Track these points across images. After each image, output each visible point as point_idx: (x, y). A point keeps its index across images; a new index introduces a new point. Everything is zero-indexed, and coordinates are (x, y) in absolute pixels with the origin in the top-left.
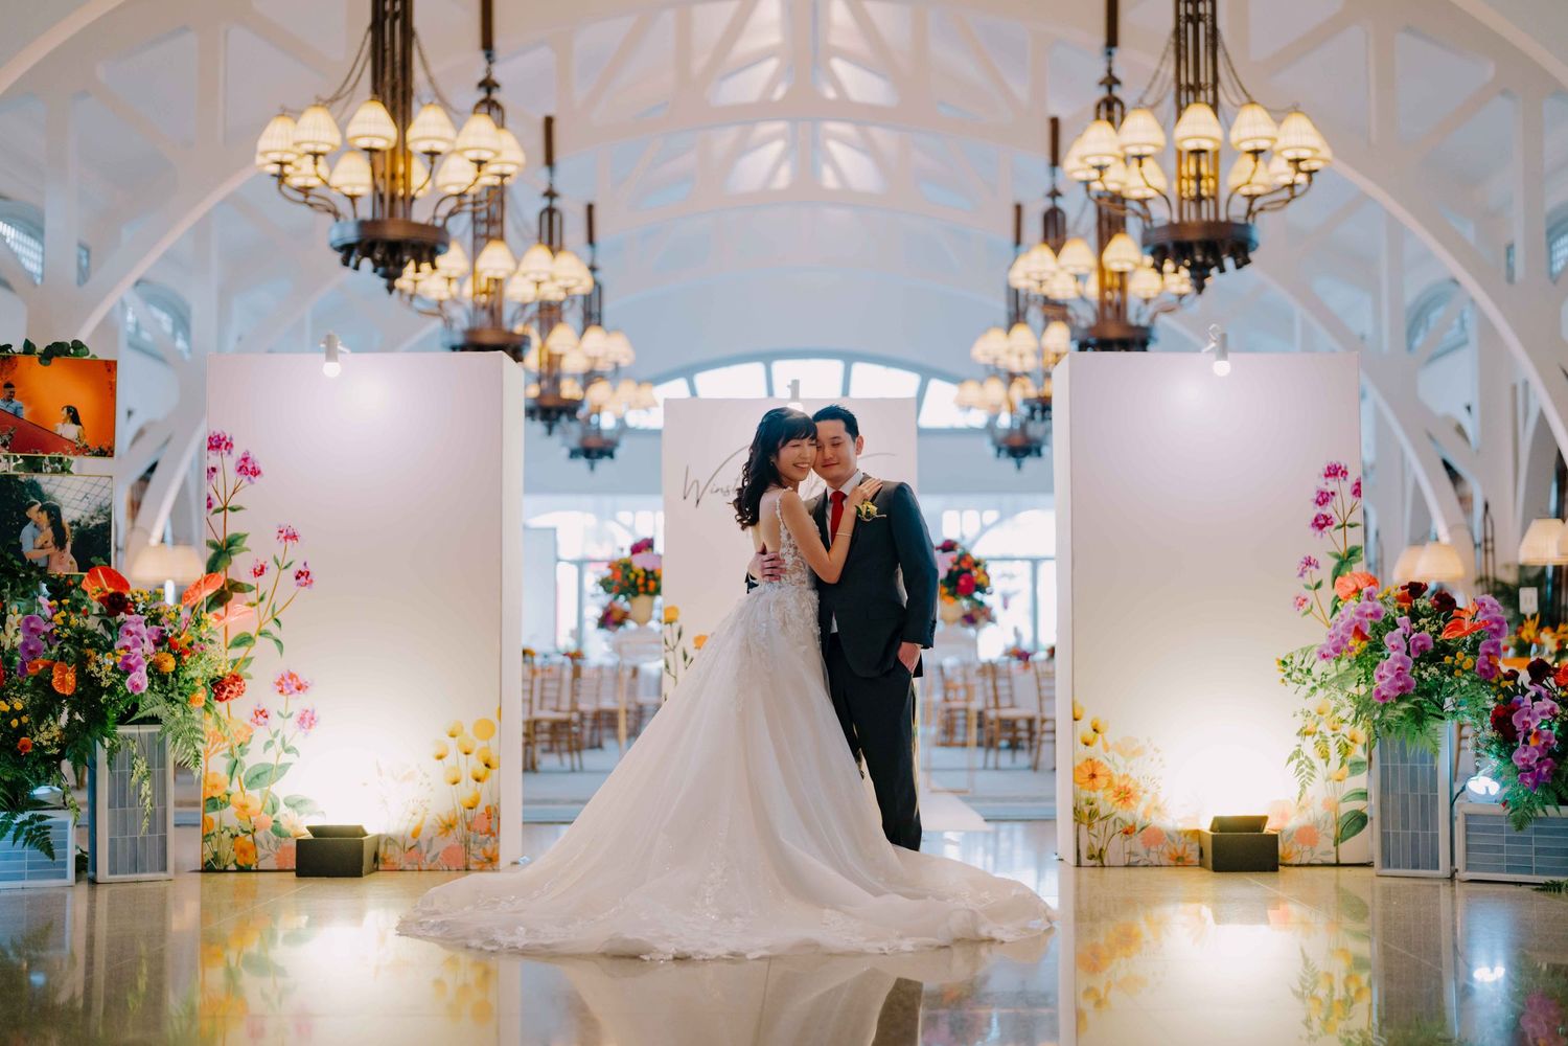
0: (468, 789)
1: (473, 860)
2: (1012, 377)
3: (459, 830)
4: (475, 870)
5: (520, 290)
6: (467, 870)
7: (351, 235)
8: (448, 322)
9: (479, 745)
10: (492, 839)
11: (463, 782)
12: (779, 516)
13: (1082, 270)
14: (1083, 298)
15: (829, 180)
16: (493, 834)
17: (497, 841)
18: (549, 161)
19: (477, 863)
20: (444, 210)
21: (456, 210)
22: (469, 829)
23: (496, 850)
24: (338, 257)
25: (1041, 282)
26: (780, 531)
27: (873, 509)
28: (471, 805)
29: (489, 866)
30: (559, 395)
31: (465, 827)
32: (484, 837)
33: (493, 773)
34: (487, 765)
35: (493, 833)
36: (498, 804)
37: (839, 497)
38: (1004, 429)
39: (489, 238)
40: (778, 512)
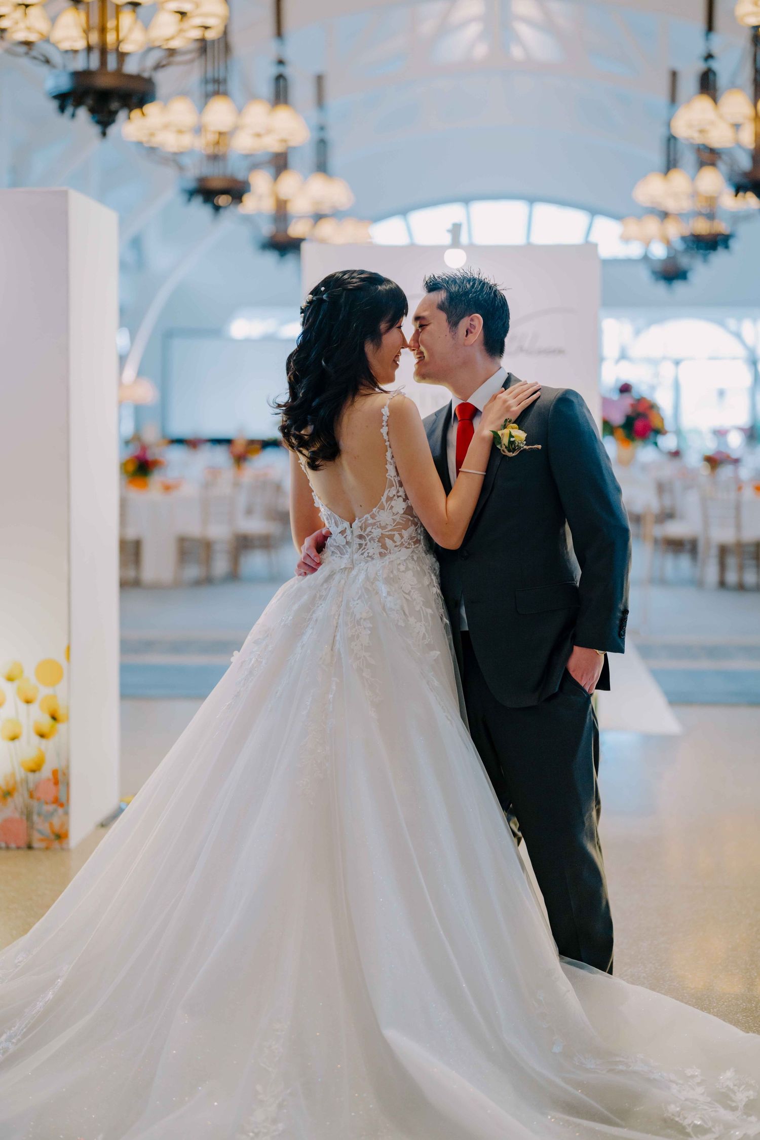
0: (29, 747)
1: (36, 836)
2: (665, 215)
3: (19, 799)
4: (40, 849)
5: (243, 143)
6: (30, 847)
7: (64, 83)
8: (181, 168)
9: (44, 691)
10: (61, 811)
11: (23, 739)
12: (386, 437)
13: (739, 120)
14: (739, 145)
15: (517, 52)
16: (62, 805)
17: (67, 813)
18: (279, 32)
19: (42, 840)
20: (151, 61)
21: (164, 62)
22: (31, 796)
23: (65, 824)
24: (54, 105)
25: (702, 131)
26: (386, 462)
27: (520, 435)
28: (34, 767)
29: (56, 844)
30: (286, 231)
31: (26, 795)
32: (51, 808)
33: (61, 727)
34: (54, 718)
35: (61, 803)
36: (68, 767)
37: (469, 413)
38: (659, 260)
39: (217, 93)
40: (384, 430)
